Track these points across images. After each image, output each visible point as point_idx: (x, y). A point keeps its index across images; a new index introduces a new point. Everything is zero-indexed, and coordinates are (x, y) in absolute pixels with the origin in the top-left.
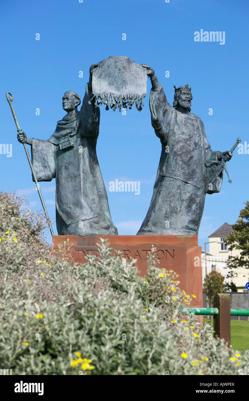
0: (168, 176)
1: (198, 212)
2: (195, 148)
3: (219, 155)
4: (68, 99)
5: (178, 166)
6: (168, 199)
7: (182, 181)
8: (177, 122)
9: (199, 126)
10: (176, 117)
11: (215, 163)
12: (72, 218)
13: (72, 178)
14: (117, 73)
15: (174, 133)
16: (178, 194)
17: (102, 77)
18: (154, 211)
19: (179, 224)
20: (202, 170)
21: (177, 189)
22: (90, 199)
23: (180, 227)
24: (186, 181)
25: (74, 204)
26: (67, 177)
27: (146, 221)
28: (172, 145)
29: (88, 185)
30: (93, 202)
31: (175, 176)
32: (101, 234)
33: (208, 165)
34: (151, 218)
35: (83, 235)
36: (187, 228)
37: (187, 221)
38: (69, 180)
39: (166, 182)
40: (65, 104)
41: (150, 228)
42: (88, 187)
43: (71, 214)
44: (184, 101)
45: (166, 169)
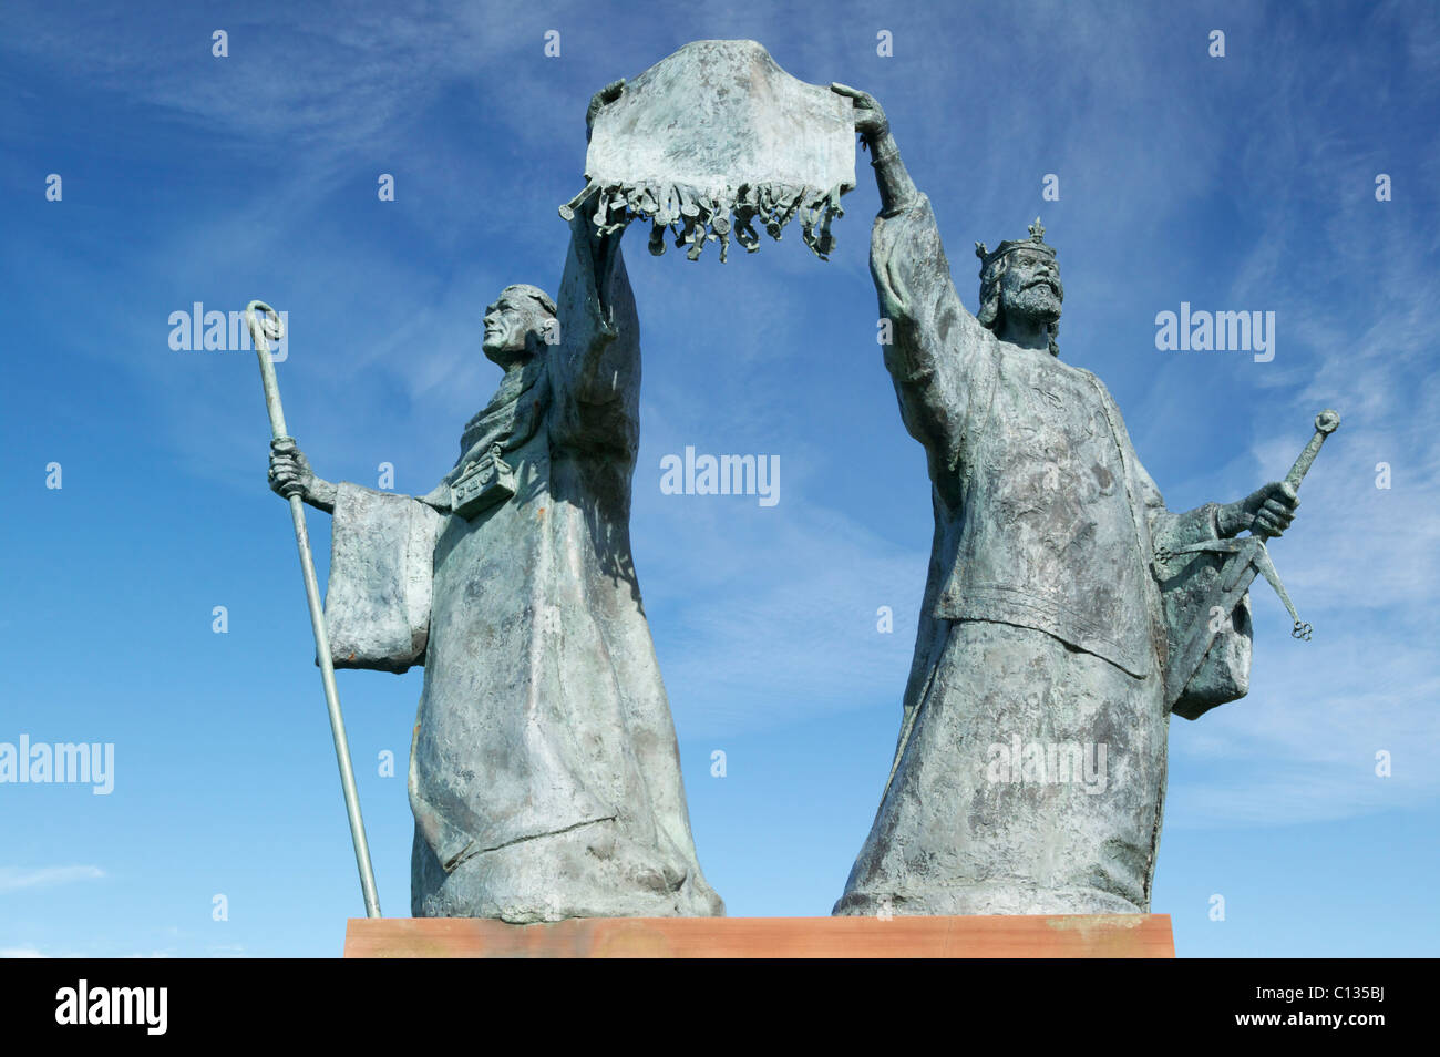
0: (976, 615)
1: (1147, 799)
2: (1098, 488)
3: (1222, 516)
4: (508, 307)
5: (1024, 566)
6: (984, 728)
7: (1050, 639)
8: (1003, 379)
9: (1107, 404)
10: (998, 358)
11: (1205, 552)
12: (469, 828)
13: (490, 632)
14: (709, 104)
15: (994, 423)
16: (1033, 702)
17: (640, 126)
18: (913, 794)
19: (1055, 857)
20: (1141, 595)
21: (1030, 676)
22: (579, 736)
23: (1059, 876)
24: (1070, 641)
25: (488, 754)
26: (470, 632)
27: (871, 850)
28: (988, 473)
29: (571, 665)
30: (595, 751)
31: (1011, 613)
32: (619, 910)
33: (1166, 572)
34: (899, 832)
35: (520, 918)
36: (1100, 878)
37: (1096, 842)
38: (477, 642)
39: (970, 648)
40: (492, 327)
41: (893, 881)
42: (572, 676)
43: (467, 808)
44: (1030, 286)
45: (962, 585)
